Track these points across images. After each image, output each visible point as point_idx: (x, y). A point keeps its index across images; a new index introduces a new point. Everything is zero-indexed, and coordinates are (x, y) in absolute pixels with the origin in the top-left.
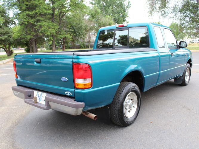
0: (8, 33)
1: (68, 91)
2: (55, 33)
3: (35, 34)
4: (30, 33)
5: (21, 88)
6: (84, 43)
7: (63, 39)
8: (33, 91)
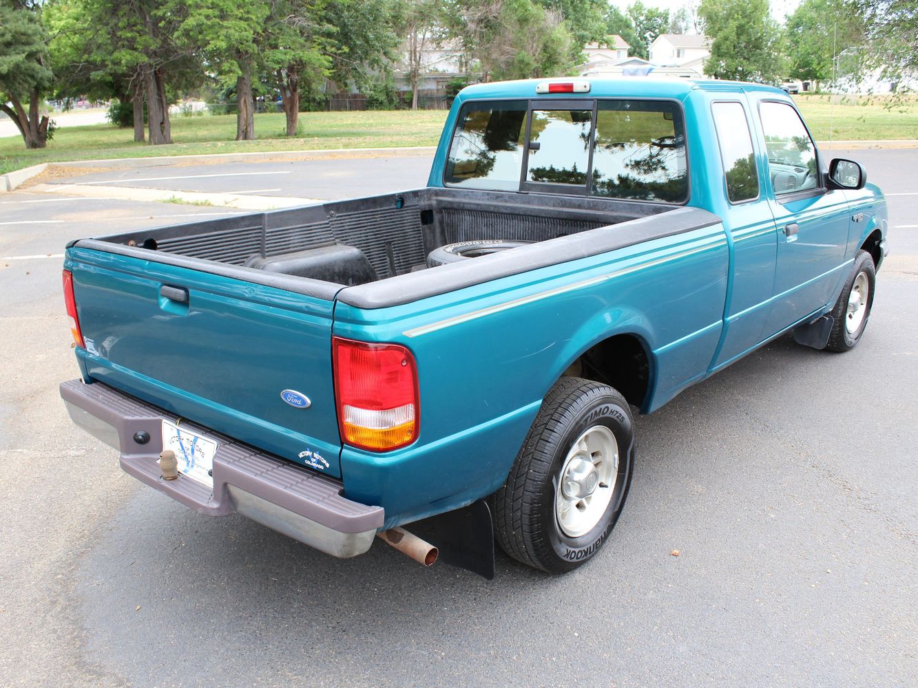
0: (24, 39)
1: (313, 450)
2: (250, 43)
3: (154, 45)
4: (133, 40)
5: (100, 397)
6: (391, 84)
7: (291, 69)
8: (159, 417)
